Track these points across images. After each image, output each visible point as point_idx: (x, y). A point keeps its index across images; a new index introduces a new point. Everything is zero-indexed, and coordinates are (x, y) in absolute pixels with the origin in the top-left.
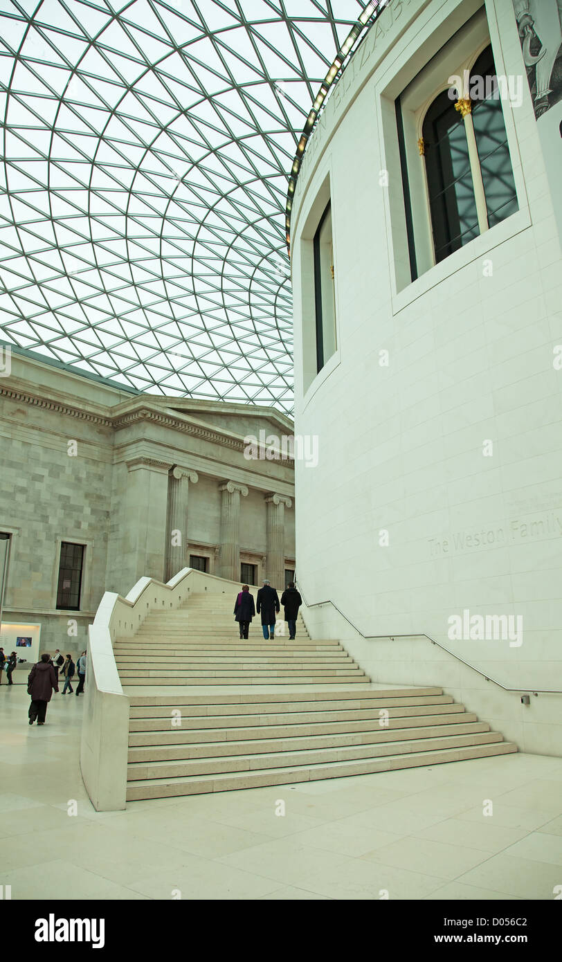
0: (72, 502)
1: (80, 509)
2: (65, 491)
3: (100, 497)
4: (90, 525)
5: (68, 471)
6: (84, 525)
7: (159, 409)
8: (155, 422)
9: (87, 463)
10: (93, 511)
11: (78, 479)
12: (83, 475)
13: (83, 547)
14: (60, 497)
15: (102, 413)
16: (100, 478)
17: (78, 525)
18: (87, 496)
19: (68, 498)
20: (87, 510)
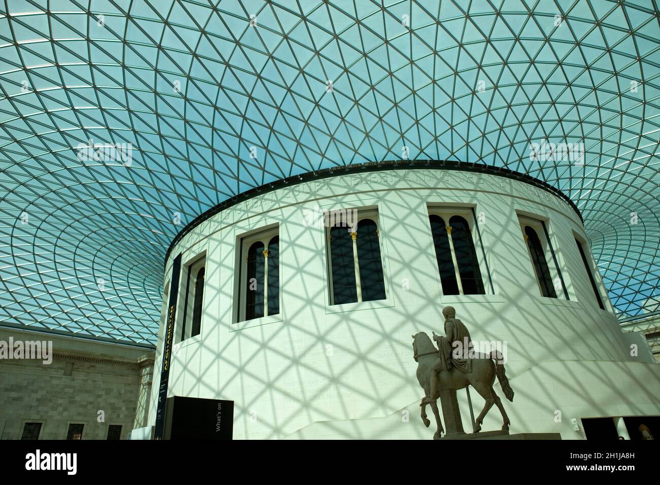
0: (116, 405)
1: (120, 408)
2: (112, 401)
3: (130, 401)
4: (125, 415)
5: (115, 390)
6: (122, 416)
9: (125, 385)
10: (127, 409)
11: (120, 394)
12: (123, 392)
13: (120, 427)
14: (110, 404)
16: (131, 392)
17: (118, 416)
18: (124, 401)
19: (114, 404)
20: (124, 408)
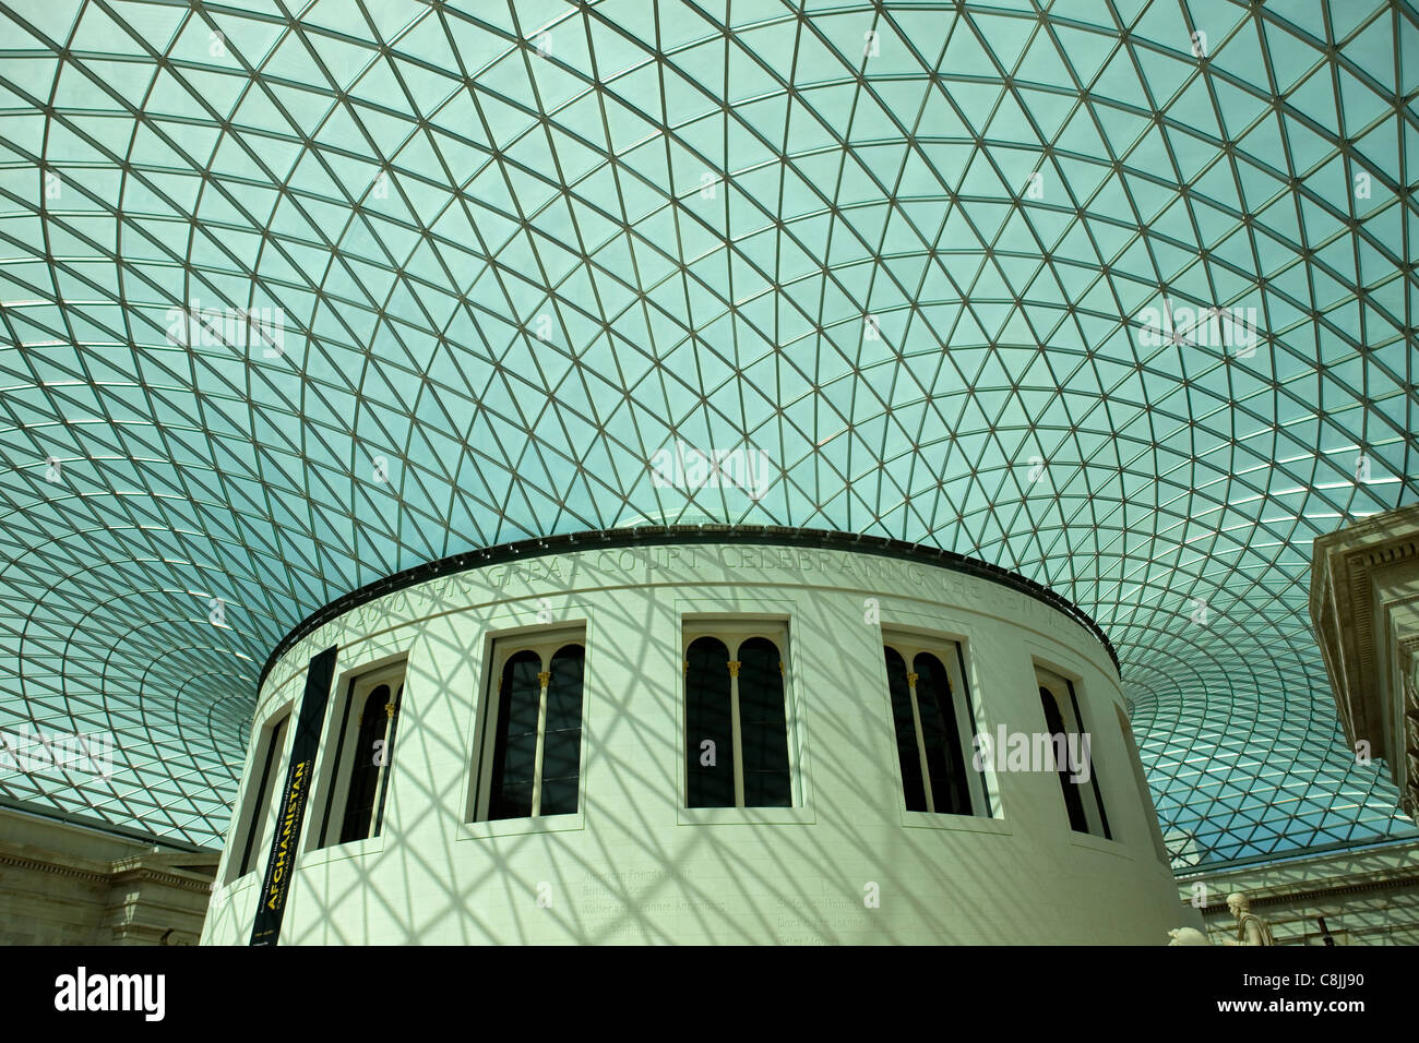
7: (162, 870)
8: (157, 883)
15: (98, 870)
